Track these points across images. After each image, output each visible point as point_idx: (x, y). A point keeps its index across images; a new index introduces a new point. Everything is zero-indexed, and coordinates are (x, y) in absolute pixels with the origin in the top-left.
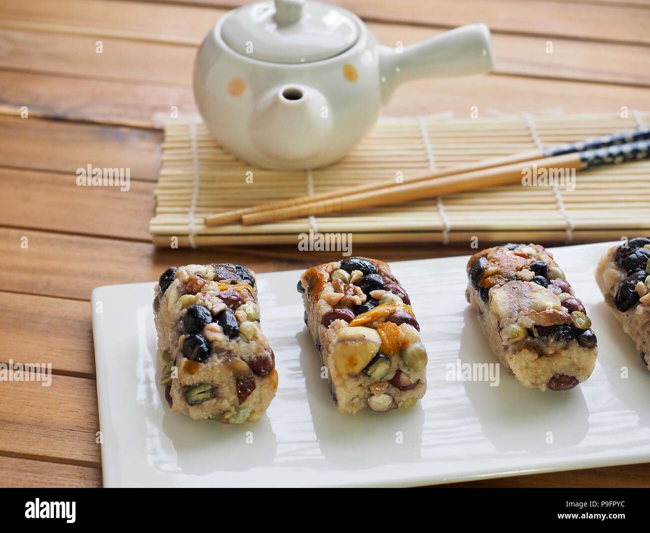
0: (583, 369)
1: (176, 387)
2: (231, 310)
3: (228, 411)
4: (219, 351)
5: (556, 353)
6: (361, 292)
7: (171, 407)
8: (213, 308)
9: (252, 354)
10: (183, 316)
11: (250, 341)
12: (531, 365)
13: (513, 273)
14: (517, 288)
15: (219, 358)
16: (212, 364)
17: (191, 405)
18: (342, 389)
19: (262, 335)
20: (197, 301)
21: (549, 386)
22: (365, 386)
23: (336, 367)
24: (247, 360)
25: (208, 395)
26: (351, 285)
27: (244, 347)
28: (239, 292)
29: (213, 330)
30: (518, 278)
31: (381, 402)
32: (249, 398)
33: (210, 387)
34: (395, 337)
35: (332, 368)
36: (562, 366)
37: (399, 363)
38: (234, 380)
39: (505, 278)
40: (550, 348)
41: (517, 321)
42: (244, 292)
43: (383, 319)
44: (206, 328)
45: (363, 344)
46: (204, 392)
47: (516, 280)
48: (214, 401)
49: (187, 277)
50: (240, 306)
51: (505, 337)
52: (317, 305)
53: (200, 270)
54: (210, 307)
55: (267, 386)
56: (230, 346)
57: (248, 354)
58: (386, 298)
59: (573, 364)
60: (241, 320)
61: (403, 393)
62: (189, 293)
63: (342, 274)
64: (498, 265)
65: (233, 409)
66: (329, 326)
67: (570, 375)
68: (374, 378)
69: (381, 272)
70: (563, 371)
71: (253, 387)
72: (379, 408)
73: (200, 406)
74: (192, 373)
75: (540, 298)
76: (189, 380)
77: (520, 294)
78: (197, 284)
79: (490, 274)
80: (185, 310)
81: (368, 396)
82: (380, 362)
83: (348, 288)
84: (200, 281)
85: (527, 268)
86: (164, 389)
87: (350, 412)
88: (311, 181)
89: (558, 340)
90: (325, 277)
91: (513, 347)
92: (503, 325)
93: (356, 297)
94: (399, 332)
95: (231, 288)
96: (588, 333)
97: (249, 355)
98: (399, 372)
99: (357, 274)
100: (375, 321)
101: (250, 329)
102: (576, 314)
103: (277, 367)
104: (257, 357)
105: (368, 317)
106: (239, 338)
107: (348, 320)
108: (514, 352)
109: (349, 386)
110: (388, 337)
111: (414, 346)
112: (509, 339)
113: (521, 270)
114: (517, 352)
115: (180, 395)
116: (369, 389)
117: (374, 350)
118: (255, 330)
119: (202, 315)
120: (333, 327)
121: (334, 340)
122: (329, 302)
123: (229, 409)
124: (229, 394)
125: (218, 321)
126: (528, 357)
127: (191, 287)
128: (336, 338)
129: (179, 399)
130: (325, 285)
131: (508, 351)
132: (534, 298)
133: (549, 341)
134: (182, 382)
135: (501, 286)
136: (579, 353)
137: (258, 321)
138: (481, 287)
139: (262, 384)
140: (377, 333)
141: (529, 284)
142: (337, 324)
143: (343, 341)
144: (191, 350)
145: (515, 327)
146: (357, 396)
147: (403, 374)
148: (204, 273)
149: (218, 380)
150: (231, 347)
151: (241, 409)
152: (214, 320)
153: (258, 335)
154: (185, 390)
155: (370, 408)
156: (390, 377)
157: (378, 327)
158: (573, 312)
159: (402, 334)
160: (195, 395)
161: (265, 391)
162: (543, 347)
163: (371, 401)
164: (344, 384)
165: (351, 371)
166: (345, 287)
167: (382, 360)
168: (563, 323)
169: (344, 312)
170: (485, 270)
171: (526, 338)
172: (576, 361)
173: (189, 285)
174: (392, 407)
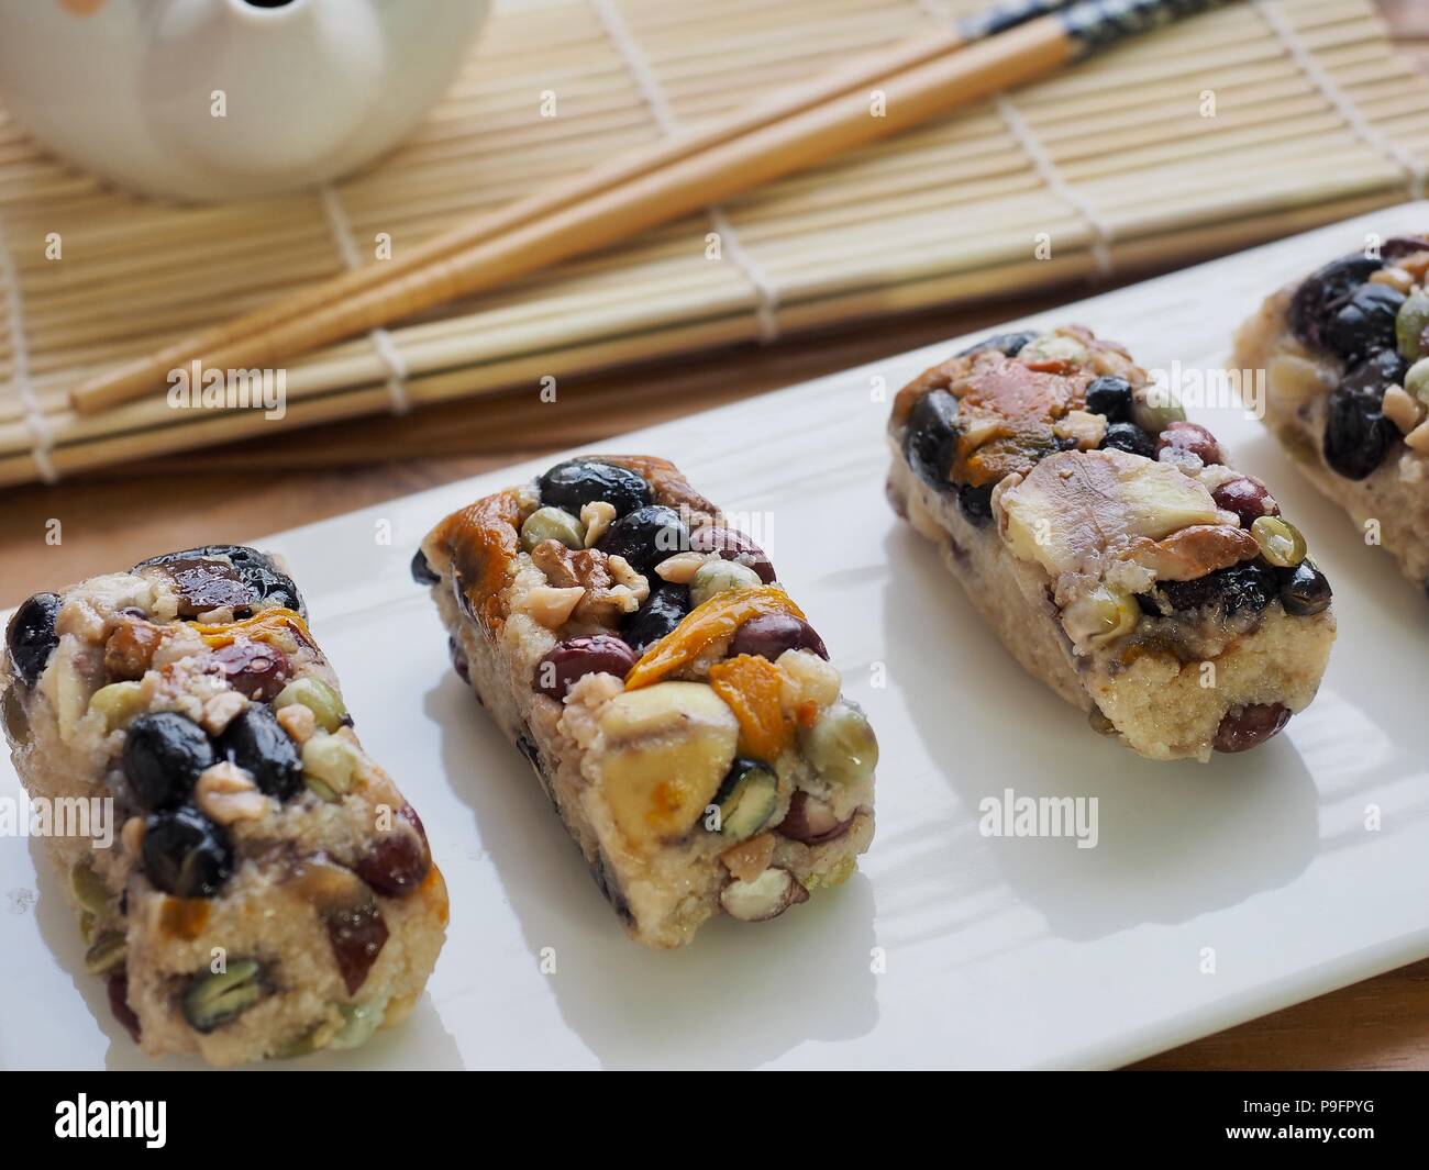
0: (1297, 674)
1: (146, 984)
2: (260, 706)
3: (317, 1025)
4: (259, 847)
5: (1229, 649)
6: (629, 570)
7: (137, 1040)
8: (205, 715)
9: (361, 837)
10: (115, 754)
11: (345, 798)
12: (1165, 697)
13: (1045, 431)
14: (1072, 474)
15: (263, 869)
16: (248, 896)
17: (206, 1030)
18: (646, 885)
19: (375, 771)
20: (151, 698)
21: (1219, 745)
22: (710, 858)
23: (616, 823)
24: (349, 858)
25: (253, 991)
26: (594, 553)
27: (331, 821)
28: (265, 640)
29: (225, 788)
30: (1066, 444)
31: (760, 892)
32: (375, 969)
33: (253, 968)
34: (775, 700)
35: (607, 829)
36: (1245, 682)
37: (798, 772)
38: (320, 928)
39: (1027, 447)
40: (1210, 641)
41: (1102, 579)
42: (281, 639)
43: (721, 649)
44: (202, 786)
45: (687, 744)
46: (239, 986)
47: (1063, 450)
48: (274, 1003)
49: (96, 624)
50: (282, 686)
51: (1078, 633)
52: (506, 633)
53: (130, 592)
54: (196, 713)
55: (419, 919)
56: (290, 826)
57: (347, 839)
58: (711, 578)
59: (1273, 669)
60: (301, 735)
61: (819, 851)
62: (119, 677)
63: (555, 524)
64: (996, 410)
65: (333, 1013)
66: (565, 700)
67: (1270, 702)
68: (734, 834)
69: (666, 492)
70: (1251, 694)
71: (381, 933)
72: (757, 909)
73: (235, 1028)
74: (189, 937)
75: (1150, 497)
76: (181, 957)
77: (1088, 493)
78: (135, 642)
79: (979, 441)
80: (119, 736)
81: (722, 884)
82: (747, 786)
83: (590, 566)
84: (142, 632)
85: (1078, 407)
86: (102, 988)
87: (677, 942)
88: (339, 221)
89: (1230, 613)
90: (505, 538)
91: (1108, 655)
92: (1063, 596)
93: (620, 592)
94: (780, 682)
95: (240, 633)
96: (1305, 573)
97: (351, 843)
98: (799, 798)
99: (598, 513)
100: (698, 657)
101: (334, 761)
102: (1264, 526)
103: (439, 857)
104: (376, 844)
105: (674, 653)
106: (309, 796)
107: (620, 669)
108: (1114, 670)
109: (665, 873)
110: (754, 703)
111: (832, 715)
112: (1090, 636)
113: (1064, 413)
114: (1122, 669)
115: (165, 1006)
116: (721, 865)
117: (721, 753)
118: (352, 760)
119: (178, 746)
120: (579, 701)
121: (597, 744)
122: (542, 619)
123: (321, 1018)
124: (313, 973)
125: (231, 754)
126: (1152, 675)
127: (120, 654)
128: (600, 734)
129: (163, 1019)
130: (513, 567)
131: (1094, 671)
132: (1134, 500)
133: (1205, 619)
134: (163, 967)
135: (1024, 475)
136: (1288, 634)
137: (348, 722)
138: (960, 485)
139: (404, 918)
140: (716, 697)
141: (1102, 457)
142: (591, 690)
143: (626, 741)
144: (168, 863)
145: (1101, 596)
146: (692, 893)
147: (810, 800)
148: (144, 600)
149: (272, 940)
150: (293, 831)
151: (355, 1006)
152: (218, 756)
153: (366, 774)
154: (176, 990)
155: (731, 916)
156: (778, 817)
157: (714, 674)
158: (1255, 522)
159: (793, 687)
160: (212, 1000)
161: (417, 936)
162: (1190, 641)
163: (730, 897)
164: (648, 870)
165: (667, 827)
166: (576, 562)
167: (749, 778)
168: (1236, 559)
169: (601, 648)
170: (961, 433)
171: (1139, 622)
172: (1280, 658)
173: (111, 649)
174: (791, 900)
